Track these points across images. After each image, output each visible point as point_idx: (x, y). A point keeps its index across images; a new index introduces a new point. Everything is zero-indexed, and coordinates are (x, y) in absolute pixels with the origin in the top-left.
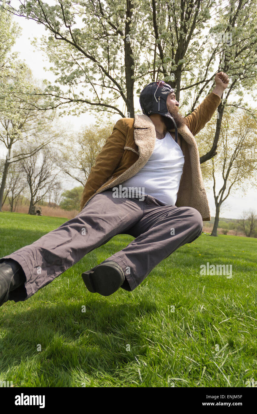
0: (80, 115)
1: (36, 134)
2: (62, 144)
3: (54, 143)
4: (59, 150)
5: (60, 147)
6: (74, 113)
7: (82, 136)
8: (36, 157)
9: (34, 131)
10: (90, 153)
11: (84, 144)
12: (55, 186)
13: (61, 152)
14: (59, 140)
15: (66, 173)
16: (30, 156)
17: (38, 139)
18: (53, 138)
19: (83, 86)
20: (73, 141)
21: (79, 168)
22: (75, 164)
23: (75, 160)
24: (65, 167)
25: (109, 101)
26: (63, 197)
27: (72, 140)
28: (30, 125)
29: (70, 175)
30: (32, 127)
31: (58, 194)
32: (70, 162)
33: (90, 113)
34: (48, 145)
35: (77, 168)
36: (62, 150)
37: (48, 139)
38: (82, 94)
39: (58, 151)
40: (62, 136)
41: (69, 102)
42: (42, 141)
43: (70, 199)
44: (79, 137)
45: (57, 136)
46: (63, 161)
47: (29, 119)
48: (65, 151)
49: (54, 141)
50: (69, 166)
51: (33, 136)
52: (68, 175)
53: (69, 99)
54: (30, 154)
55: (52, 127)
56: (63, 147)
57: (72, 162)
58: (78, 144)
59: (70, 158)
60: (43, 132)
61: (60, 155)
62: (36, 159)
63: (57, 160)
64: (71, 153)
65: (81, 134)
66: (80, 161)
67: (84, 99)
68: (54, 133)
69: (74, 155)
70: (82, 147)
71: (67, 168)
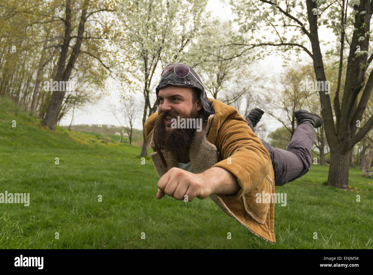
0: (264, 59)
1: (238, 81)
2: (263, 87)
3: (255, 87)
4: (261, 93)
5: (261, 90)
6: (259, 57)
7: (284, 76)
8: (240, 102)
9: (235, 78)
10: (293, 92)
11: (287, 84)
12: (260, 129)
13: (263, 94)
14: (260, 83)
15: (270, 115)
16: (234, 101)
17: (240, 85)
18: (254, 82)
19: (264, 30)
20: (276, 82)
21: (281, 108)
22: (278, 105)
23: (278, 101)
24: (269, 108)
25: (295, 38)
26: (269, 138)
27: (273, 81)
28: (232, 73)
29: (273, 116)
30: (234, 75)
31: (264, 136)
32: (273, 104)
33: (276, 54)
34: (250, 90)
35: (280, 108)
36: (263, 93)
37: (250, 84)
38: (265, 38)
39: (260, 95)
40: (263, 79)
41: (253, 47)
42: (244, 86)
43: (275, 140)
44: (281, 77)
45: (257, 80)
46: (267, 103)
47: (231, 67)
48: (267, 94)
49: (255, 85)
50: (272, 107)
51: (235, 83)
52: (271, 116)
53: (252, 45)
54: (234, 100)
55: (252, 71)
56: (263, 90)
57: (275, 103)
58: (280, 84)
59: (273, 99)
60: (244, 78)
61: (263, 98)
62: (240, 104)
63: (259, 103)
64: (273, 94)
65: (283, 74)
66: (283, 101)
67: (267, 42)
68: (255, 78)
69: (277, 96)
70: (285, 86)
71: (270, 110)
